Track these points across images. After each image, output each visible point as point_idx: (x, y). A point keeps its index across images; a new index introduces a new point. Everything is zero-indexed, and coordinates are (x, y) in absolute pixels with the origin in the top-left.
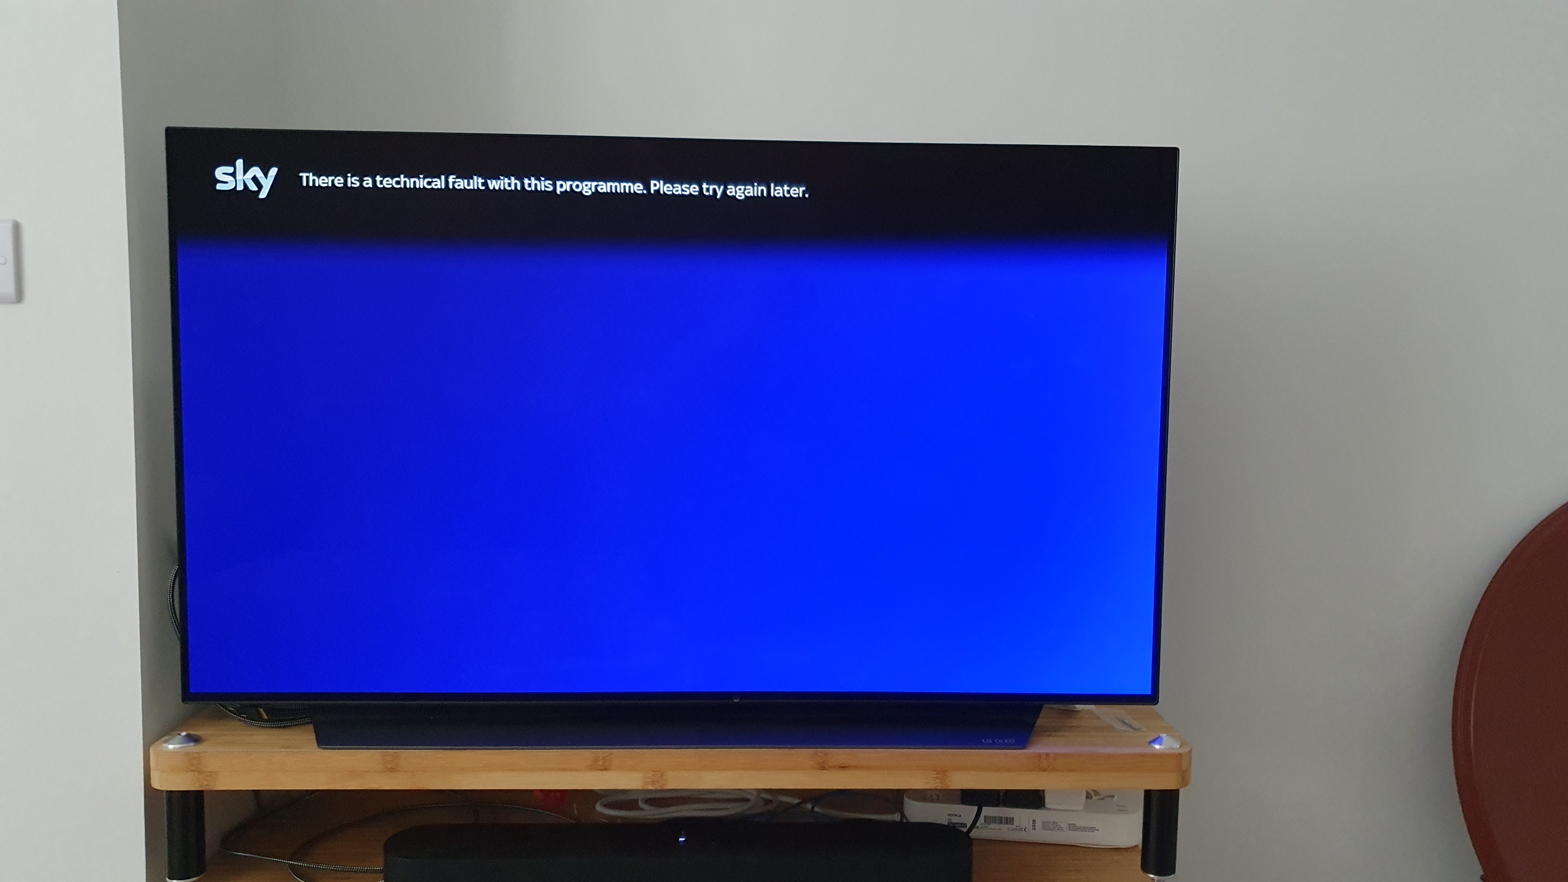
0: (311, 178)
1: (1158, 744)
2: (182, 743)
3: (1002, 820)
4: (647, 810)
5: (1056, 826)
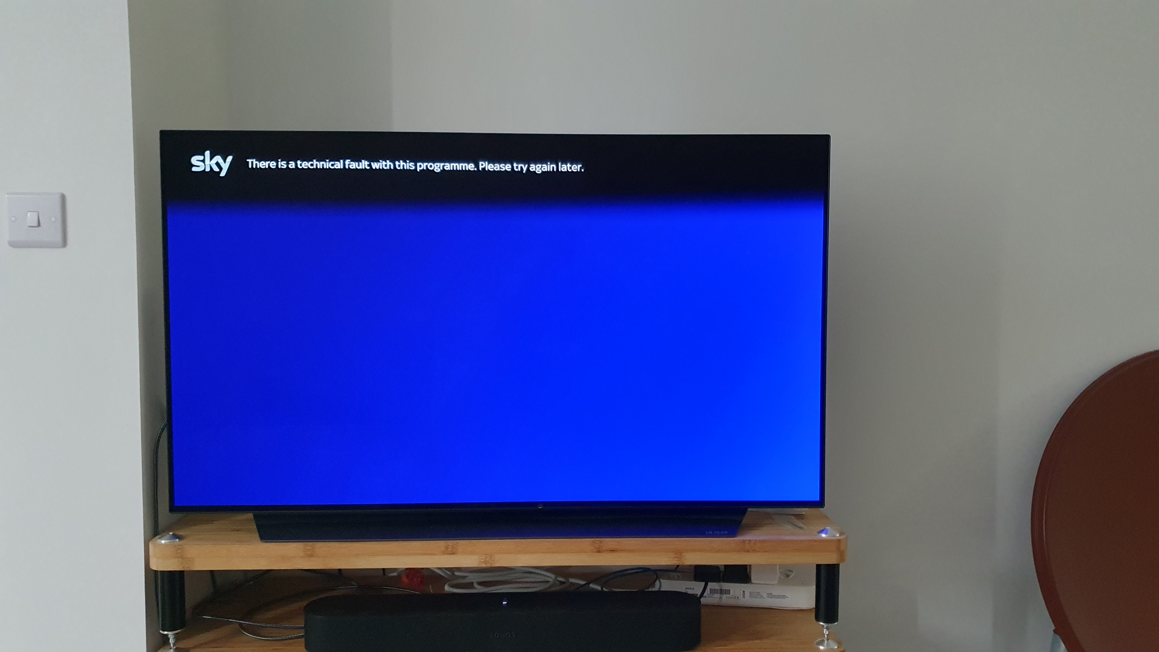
0: (255, 162)
1: (824, 534)
2: (170, 539)
3: (722, 592)
4: (479, 589)
5: (759, 595)
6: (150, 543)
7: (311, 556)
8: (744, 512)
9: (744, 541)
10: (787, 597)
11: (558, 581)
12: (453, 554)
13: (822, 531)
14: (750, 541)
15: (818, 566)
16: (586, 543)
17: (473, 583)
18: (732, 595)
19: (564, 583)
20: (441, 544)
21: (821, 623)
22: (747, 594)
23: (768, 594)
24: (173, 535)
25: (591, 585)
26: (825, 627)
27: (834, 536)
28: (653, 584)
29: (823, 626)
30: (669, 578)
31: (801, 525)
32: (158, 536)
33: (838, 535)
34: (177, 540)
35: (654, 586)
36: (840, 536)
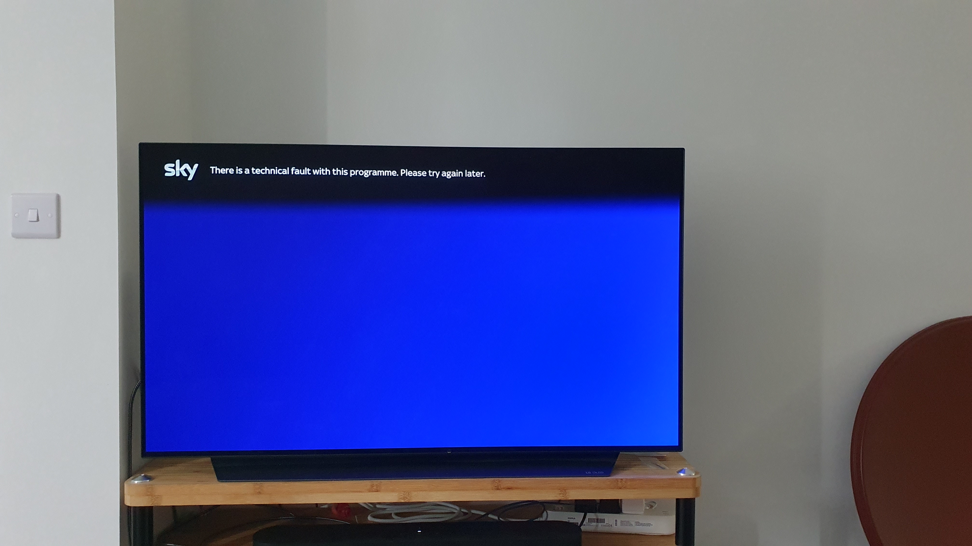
0: (216, 169)
1: (683, 473)
2: (142, 480)
3: (598, 521)
4: (396, 519)
5: (628, 523)
6: (125, 483)
7: (260, 493)
8: (617, 455)
9: (617, 480)
10: (652, 525)
11: (462, 512)
12: (377, 491)
13: (681, 471)
14: (622, 479)
15: (678, 500)
16: (487, 482)
17: (392, 514)
18: (607, 524)
19: (467, 513)
20: (367, 483)
22: (619, 523)
23: (636, 522)
24: (144, 476)
25: (490, 516)
27: (690, 475)
28: (541, 515)
30: (554, 510)
31: (664, 466)
32: (131, 478)
33: (694, 474)
34: (148, 480)
35: (542, 517)
36: (695, 475)
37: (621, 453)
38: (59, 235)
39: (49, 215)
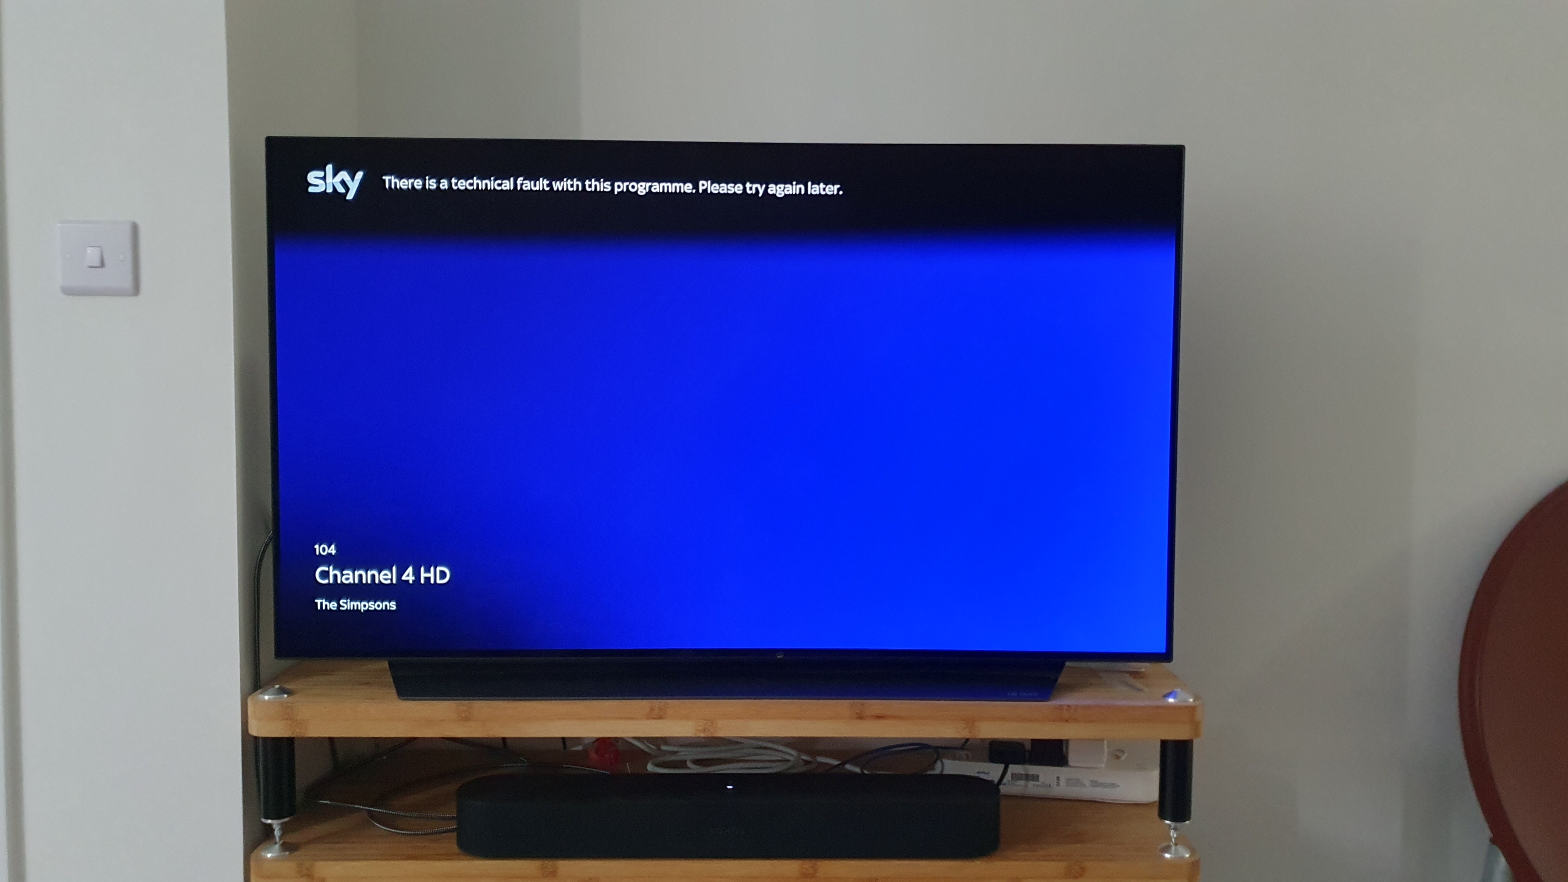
0: (393, 181)
1: (1173, 698)
2: (277, 694)
3: (1028, 777)
4: (694, 769)
5: (1078, 782)
6: (249, 699)
7: (467, 719)
8: (1062, 666)
9: (1061, 707)
10: (1119, 786)
11: (802, 760)
12: (661, 718)
13: (1168, 695)
14: (1069, 706)
15: (1164, 743)
16: (843, 706)
17: (685, 761)
18: (1042, 783)
19: (809, 762)
20: (642, 705)
21: (1167, 822)
22: (1062, 782)
23: (1091, 781)
24: (279, 688)
25: (848, 767)
26: (1172, 827)
27: (1186, 701)
28: (932, 766)
29: (1169, 825)
30: (954, 758)
31: (1140, 686)
32: (259, 691)
33: (1191, 700)
34: (286, 696)
35: (934, 769)
36: (1194, 701)
37: (1068, 664)
38: (136, 289)
39: (121, 257)
